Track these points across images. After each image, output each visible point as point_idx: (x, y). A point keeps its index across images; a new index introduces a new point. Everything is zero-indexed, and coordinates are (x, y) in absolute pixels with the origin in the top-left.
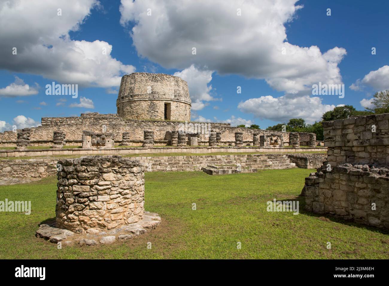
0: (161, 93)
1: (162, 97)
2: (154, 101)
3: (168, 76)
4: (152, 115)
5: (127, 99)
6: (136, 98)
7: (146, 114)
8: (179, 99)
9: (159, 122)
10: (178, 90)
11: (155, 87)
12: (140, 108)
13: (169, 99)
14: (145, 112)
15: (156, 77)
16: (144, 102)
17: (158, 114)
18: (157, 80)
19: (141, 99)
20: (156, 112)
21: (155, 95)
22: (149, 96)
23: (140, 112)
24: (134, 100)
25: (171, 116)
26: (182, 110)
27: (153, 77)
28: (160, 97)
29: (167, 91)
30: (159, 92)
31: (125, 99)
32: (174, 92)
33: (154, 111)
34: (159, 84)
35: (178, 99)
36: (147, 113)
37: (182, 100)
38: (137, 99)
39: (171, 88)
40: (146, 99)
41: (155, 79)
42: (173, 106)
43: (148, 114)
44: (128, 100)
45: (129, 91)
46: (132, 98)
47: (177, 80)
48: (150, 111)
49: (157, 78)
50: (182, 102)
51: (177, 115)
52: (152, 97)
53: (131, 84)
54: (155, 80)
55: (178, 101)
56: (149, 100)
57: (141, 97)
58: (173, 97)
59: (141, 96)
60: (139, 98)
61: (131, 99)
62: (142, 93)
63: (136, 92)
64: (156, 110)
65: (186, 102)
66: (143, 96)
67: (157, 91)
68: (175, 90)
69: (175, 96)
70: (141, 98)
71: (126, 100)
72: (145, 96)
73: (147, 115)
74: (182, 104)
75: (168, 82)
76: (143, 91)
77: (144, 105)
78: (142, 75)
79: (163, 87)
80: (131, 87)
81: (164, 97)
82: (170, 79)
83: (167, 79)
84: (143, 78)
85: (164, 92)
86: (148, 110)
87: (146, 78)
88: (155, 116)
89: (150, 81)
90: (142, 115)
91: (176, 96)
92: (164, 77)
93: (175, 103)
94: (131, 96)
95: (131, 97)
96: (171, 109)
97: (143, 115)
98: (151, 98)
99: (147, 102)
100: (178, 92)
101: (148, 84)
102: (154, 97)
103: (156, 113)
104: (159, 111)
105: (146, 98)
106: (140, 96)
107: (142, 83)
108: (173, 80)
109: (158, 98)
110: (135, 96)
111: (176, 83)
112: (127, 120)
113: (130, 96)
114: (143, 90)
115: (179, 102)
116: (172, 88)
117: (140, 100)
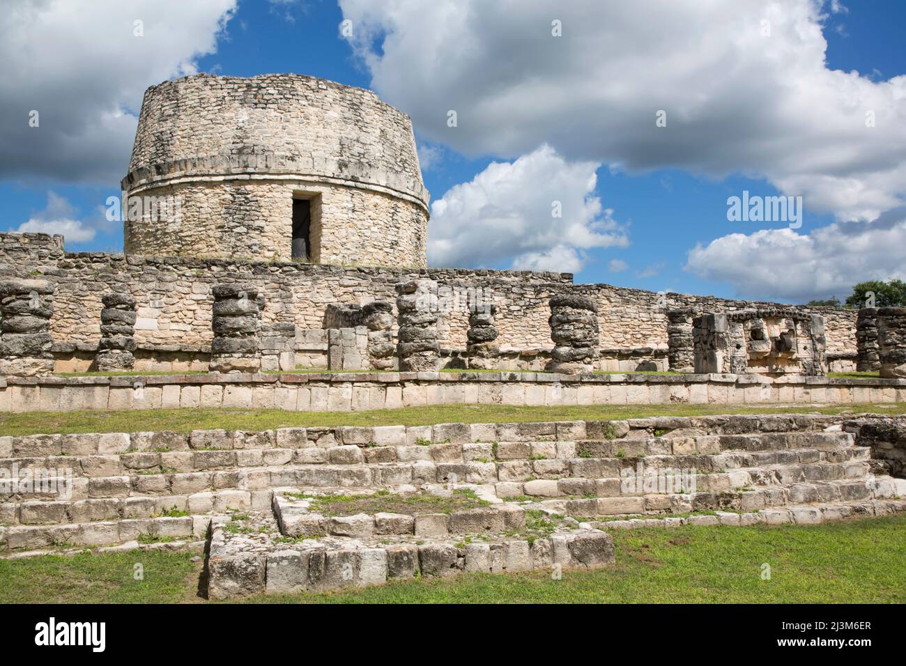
0: (277, 153)
1: (281, 169)
2: (249, 187)
3: (313, 83)
4: (238, 243)
5: (143, 181)
6: (177, 174)
7: (214, 242)
8: (361, 179)
9: (230, 264)
10: (358, 141)
11: (256, 128)
12: (188, 214)
13: (312, 175)
14: (210, 233)
15: (260, 88)
16: (207, 191)
17: (265, 241)
18: (265, 97)
19: (195, 179)
20: (255, 229)
21: (251, 158)
22: (225, 166)
23: (189, 233)
24: (168, 183)
25: (323, 250)
26: (375, 225)
27: (249, 86)
28: (274, 168)
29: (304, 144)
30: (272, 148)
31: (138, 185)
32: (337, 147)
33: (249, 227)
34: (273, 113)
35: (354, 179)
36: (218, 234)
37: (371, 181)
38: (180, 178)
39: (322, 132)
40: (214, 179)
41: (255, 96)
42: (334, 207)
43: (221, 238)
44: (145, 188)
45: (153, 150)
46: (158, 178)
47: (355, 101)
48: (231, 229)
49: (264, 91)
50: (375, 193)
51: (348, 246)
52: (240, 170)
53: (163, 118)
54: (256, 101)
55: (355, 186)
56: (225, 182)
57: (194, 171)
58: (331, 169)
59: (194, 165)
60: (186, 176)
61: (157, 182)
62: (201, 155)
63: (179, 151)
64: (257, 223)
65: (394, 193)
66: (201, 167)
67: (264, 142)
68: (346, 142)
69: (342, 165)
70: (196, 175)
71: (141, 185)
72: (208, 165)
73: (217, 247)
74: (377, 199)
75: (313, 105)
76: (206, 147)
77: (205, 205)
78: (203, 80)
79: (290, 127)
80: (161, 132)
81: (291, 166)
82: (319, 96)
83: (309, 93)
84: (207, 92)
85: (290, 146)
86: (220, 222)
87: (220, 94)
88: (250, 247)
89: (236, 104)
90: (196, 247)
91: (346, 166)
92: (297, 85)
93: (343, 196)
94: (158, 167)
95: (159, 173)
96: (323, 221)
97: (200, 246)
98: (234, 171)
99: (218, 190)
100: (357, 149)
101: (227, 115)
102: (246, 167)
103: (253, 234)
104: (266, 229)
105: (212, 172)
106: (190, 166)
107: (202, 114)
108: (334, 100)
109: (266, 170)
110: (170, 166)
111: (349, 114)
112: (72, 256)
113: (153, 169)
114: (203, 141)
115: (362, 189)
116: (329, 132)
117: (192, 184)
